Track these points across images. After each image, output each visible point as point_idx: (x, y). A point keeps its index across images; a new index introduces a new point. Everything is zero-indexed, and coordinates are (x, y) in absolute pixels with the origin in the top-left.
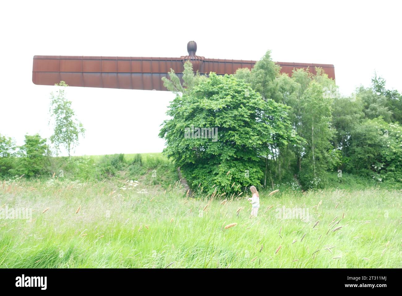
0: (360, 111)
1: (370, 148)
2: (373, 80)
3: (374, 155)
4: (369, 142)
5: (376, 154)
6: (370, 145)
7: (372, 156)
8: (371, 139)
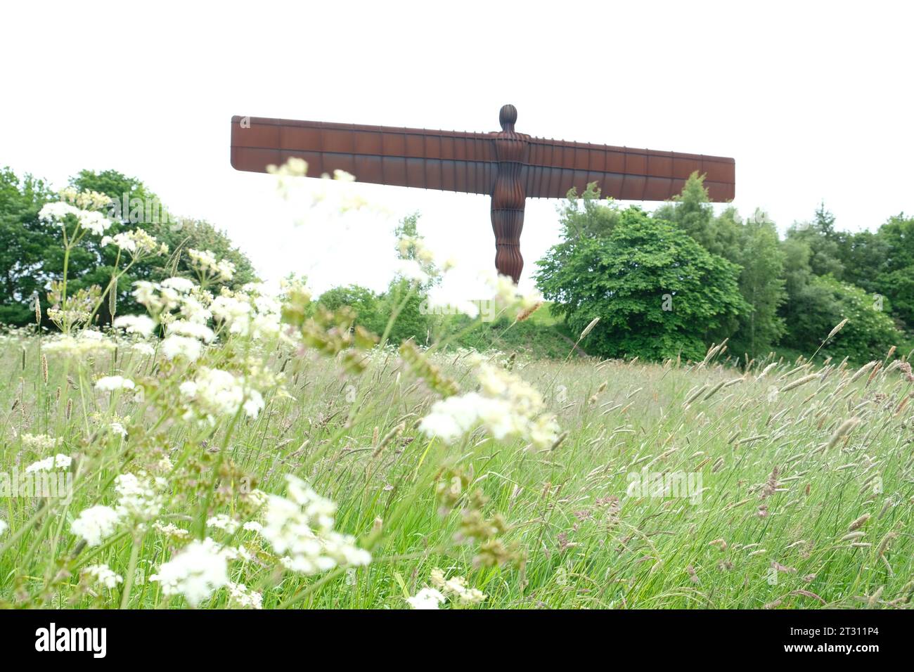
0: (806, 264)
1: (820, 317)
2: (818, 214)
3: (823, 325)
4: (820, 309)
5: (826, 324)
6: (821, 314)
7: (821, 327)
8: (821, 306)
